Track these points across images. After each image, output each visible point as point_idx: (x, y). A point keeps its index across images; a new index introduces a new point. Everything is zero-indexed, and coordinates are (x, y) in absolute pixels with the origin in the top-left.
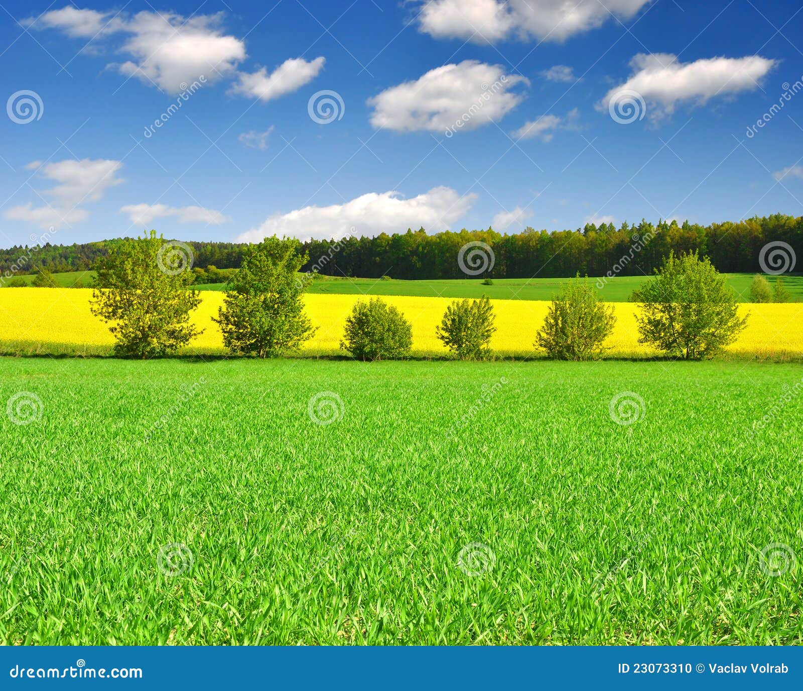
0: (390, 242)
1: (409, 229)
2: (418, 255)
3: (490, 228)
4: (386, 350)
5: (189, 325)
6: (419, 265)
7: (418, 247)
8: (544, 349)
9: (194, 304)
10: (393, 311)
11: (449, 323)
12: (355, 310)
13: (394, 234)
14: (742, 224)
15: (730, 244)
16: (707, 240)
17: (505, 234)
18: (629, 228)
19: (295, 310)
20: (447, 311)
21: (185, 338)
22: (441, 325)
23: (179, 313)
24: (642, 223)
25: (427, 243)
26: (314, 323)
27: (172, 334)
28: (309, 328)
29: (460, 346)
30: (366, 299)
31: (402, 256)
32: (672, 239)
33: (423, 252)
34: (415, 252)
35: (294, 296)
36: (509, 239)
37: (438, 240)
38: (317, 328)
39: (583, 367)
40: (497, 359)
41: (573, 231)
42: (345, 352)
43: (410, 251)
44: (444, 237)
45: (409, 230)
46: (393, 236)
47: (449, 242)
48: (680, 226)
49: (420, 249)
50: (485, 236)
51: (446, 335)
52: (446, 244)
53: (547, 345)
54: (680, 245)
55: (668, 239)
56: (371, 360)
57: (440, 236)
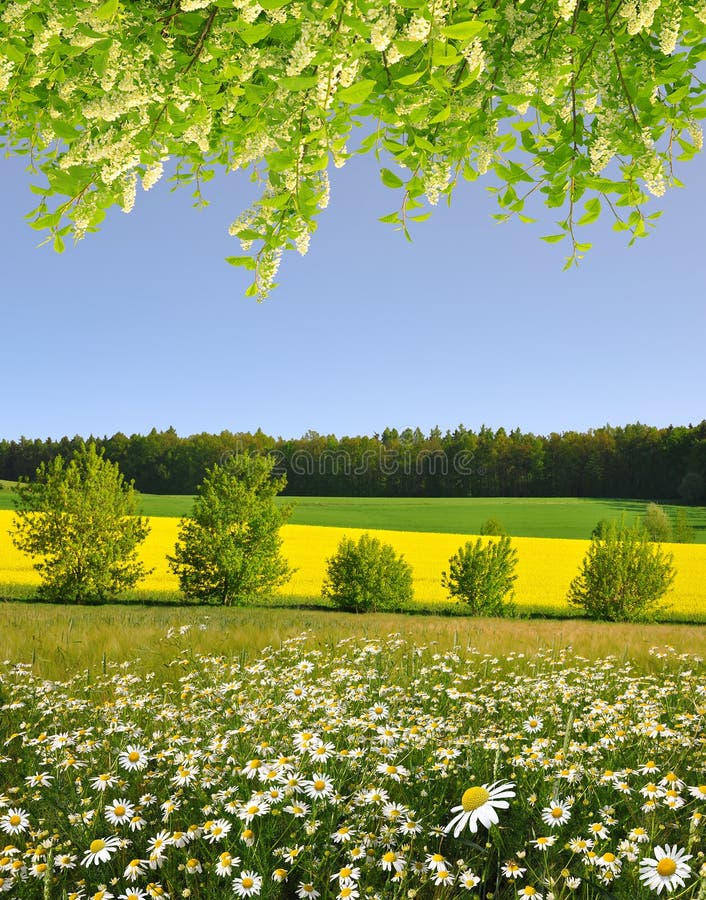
0: (129, 446)
1: (154, 429)
2: (164, 462)
3: (259, 430)
4: (382, 600)
5: (136, 563)
6: (167, 475)
7: (166, 452)
8: (581, 606)
9: (141, 536)
10: (389, 552)
11: (459, 569)
12: (341, 549)
13: (134, 435)
14: (590, 435)
15: (574, 460)
16: (546, 455)
17: (280, 438)
18: (443, 436)
19: (271, 547)
20: (458, 554)
21: (130, 580)
22: (449, 573)
23: (125, 548)
24: (459, 430)
25: (178, 447)
26: (291, 565)
27: (115, 573)
28: (284, 571)
29: (472, 599)
30: (355, 535)
31: (144, 463)
32: (499, 452)
33: (173, 460)
34: (161, 460)
35: (272, 530)
36: (286, 446)
37: (193, 444)
38: (295, 571)
39: (632, 629)
40: (523, 616)
41: (370, 437)
42: (327, 602)
43: (156, 458)
44: (201, 441)
45: (154, 431)
46: (132, 437)
47: (208, 448)
48: (508, 434)
49: (170, 454)
50: (255, 441)
51: (455, 583)
52: (204, 450)
53: (587, 602)
54: (509, 459)
55: (495, 452)
56: (364, 612)
57: (195, 439)
